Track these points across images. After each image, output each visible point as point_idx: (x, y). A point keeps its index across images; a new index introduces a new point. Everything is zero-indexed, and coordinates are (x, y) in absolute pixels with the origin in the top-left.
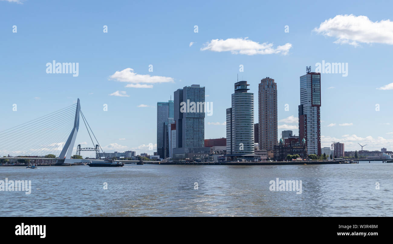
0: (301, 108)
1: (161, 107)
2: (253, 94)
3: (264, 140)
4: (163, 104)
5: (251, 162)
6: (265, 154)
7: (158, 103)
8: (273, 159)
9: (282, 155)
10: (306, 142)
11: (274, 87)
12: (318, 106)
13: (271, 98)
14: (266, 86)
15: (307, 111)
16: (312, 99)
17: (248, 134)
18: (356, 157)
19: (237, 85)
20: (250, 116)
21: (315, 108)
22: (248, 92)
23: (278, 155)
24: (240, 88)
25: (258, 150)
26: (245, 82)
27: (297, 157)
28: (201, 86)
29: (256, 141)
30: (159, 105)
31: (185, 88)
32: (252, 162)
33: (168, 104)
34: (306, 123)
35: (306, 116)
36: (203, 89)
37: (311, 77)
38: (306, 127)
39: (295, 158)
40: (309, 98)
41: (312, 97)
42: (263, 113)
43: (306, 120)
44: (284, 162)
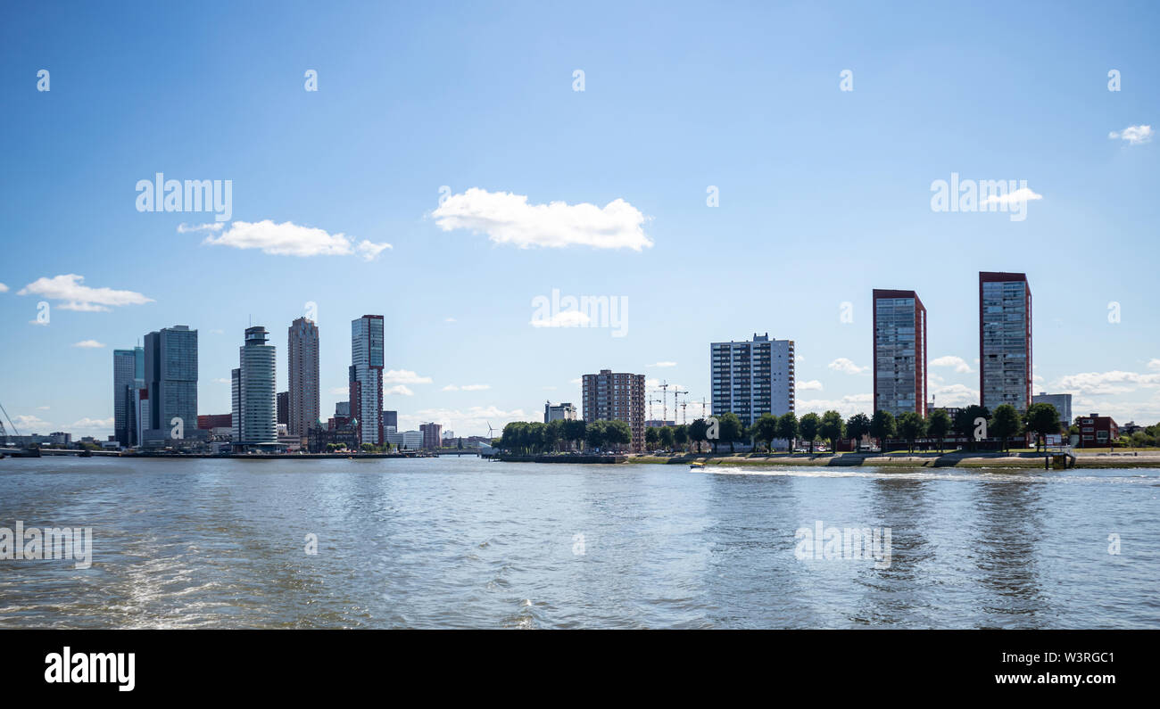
0: (353, 370)
1: (121, 357)
2: (274, 348)
3: (297, 420)
4: (125, 353)
5: (269, 454)
6: (297, 442)
7: (116, 352)
8: (303, 449)
9: (320, 444)
10: (360, 424)
11: (314, 332)
12: (380, 369)
13: (309, 350)
14: (301, 332)
15: (362, 376)
16: (370, 357)
17: (267, 411)
18: (460, 446)
19: (249, 332)
20: (268, 383)
21: (375, 371)
22: (267, 344)
23: (314, 444)
24: (253, 337)
25: (287, 435)
26: (262, 328)
27: (343, 447)
28: (191, 329)
29: (280, 421)
30: (119, 354)
31: (164, 330)
32: (271, 454)
33: (134, 353)
34: (360, 395)
35: (360, 383)
36: (195, 334)
37: (369, 323)
38: (360, 401)
39: (338, 448)
40: (365, 356)
41: (370, 354)
42: (296, 374)
43: (360, 389)
44: (321, 454)
